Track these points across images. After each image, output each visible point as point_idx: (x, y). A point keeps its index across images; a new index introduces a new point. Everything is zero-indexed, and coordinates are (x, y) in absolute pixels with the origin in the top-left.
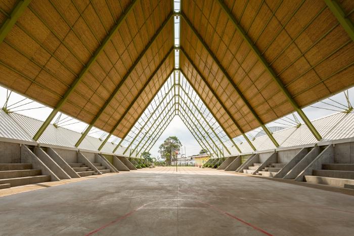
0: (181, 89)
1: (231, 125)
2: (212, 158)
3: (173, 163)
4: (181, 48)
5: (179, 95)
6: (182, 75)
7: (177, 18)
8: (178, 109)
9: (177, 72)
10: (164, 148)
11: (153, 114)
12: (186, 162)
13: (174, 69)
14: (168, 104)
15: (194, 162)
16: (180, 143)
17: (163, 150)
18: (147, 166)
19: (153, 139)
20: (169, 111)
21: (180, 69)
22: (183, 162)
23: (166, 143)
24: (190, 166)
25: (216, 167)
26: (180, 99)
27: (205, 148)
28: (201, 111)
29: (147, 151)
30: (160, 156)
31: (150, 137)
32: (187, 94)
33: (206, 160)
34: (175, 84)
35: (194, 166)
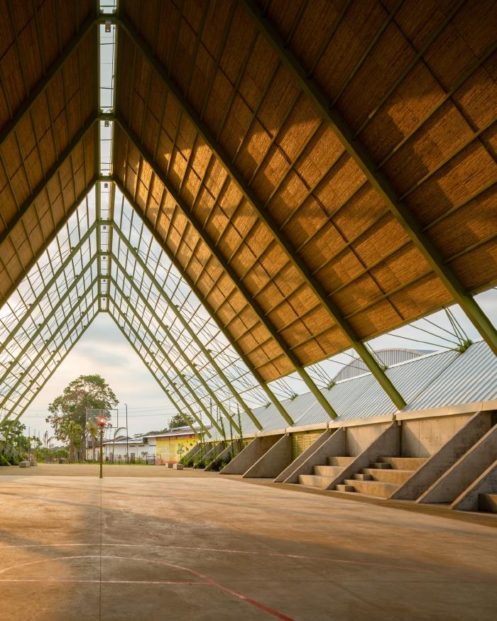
0: (116, 236)
1: (265, 343)
2: (207, 439)
3: (90, 454)
4: (119, 116)
5: (110, 253)
6: (119, 194)
7: (108, 29)
8: (108, 295)
9: (105, 188)
10: (65, 408)
11: (33, 306)
12: (131, 451)
13: (96, 178)
14: (78, 278)
15: (153, 450)
16: (112, 396)
17: (60, 414)
18: (13, 463)
19: (32, 382)
20: (80, 299)
21: (116, 178)
22: (120, 452)
23: (70, 394)
24: (140, 462)
25: (216, 467)
26: (114, 265)
27: (186, 411)
28: (175, 302)
29: (12, 418)
30: (52, 433)
31: (23, 375)
32: (135, 251)
33: (189, 446)
34: (99, 221)
35: (153, 462)
